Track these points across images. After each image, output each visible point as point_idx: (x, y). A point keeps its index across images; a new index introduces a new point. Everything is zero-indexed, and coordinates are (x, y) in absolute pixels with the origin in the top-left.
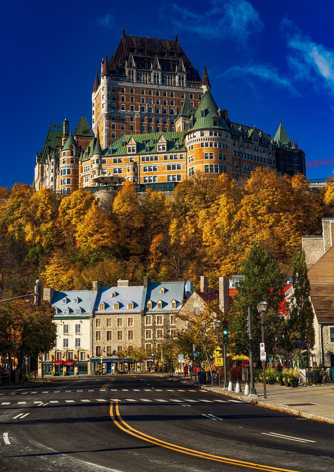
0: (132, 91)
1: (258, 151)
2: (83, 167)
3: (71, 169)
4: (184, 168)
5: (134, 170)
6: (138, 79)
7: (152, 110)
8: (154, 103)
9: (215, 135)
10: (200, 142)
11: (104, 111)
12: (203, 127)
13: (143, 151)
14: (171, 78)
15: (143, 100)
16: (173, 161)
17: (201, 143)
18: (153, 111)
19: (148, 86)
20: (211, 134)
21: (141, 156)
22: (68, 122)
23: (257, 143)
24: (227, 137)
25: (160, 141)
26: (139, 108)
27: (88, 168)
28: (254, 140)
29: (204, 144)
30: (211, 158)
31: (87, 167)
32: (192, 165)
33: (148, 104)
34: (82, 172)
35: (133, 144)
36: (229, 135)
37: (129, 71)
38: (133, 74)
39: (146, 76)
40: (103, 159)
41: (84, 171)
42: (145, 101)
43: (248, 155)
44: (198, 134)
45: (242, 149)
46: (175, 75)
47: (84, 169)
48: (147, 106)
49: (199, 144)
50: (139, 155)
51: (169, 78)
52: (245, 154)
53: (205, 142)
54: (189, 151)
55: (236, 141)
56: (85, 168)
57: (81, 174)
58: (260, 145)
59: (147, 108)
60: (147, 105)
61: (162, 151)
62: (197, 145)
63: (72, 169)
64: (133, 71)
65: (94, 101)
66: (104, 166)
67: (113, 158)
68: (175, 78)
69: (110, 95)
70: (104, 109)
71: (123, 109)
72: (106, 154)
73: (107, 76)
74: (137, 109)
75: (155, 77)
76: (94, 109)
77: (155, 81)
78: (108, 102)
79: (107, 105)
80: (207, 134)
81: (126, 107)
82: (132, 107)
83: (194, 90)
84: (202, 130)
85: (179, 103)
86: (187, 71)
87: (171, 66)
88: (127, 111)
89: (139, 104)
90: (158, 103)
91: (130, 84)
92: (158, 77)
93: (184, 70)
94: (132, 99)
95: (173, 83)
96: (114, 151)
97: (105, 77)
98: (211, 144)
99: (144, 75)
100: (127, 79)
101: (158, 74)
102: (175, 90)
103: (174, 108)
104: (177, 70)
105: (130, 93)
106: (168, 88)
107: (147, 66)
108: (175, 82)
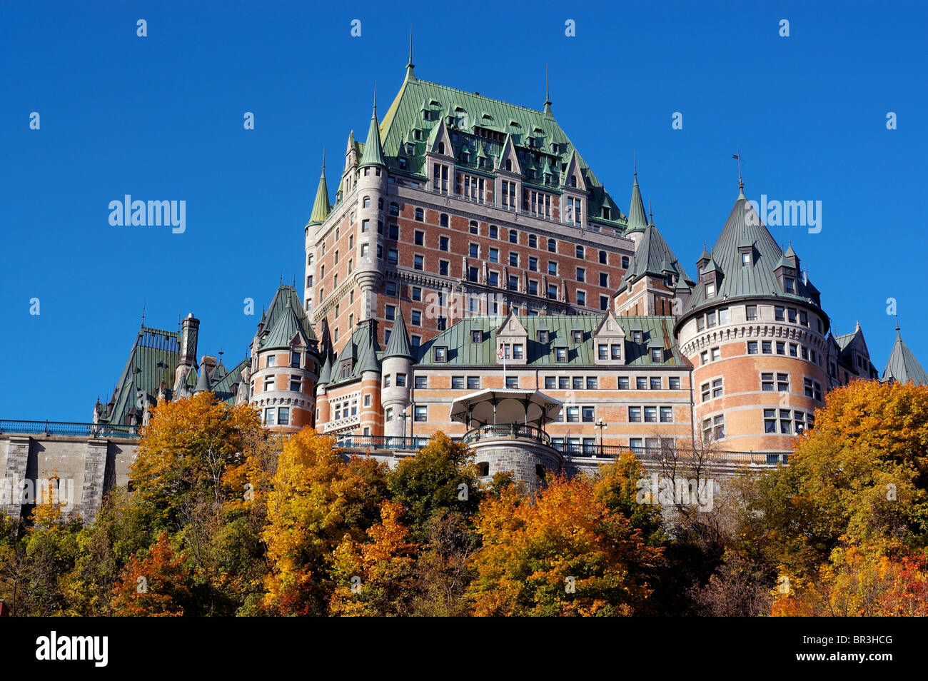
0: (444, 220)
2: (333, 405)
3: (292, 407)
4: (683, 418)
6: (458, 189)
7: (499, 280)
8: (503, 261)
9: (792, 320)
10: (746, 339)
11: (365, 264)
12: (753, 293)
13: (544, 360)
14: (548, 203)
15: (474, 247)
16: (646, 395)
17: (749, 343)
18: (501, 282)
19: (489, 213)
20: (779, 317)
21: (542, 374)
22: (198, 322)
26: (464, 269)
27: (342, 408)
29: (759, 344)
30: (782, 387)
31: (346, 404)
32: (716, 409)
33: (489, 261)
34: (327, 419)
35: (515, 335)
37: (437, 167)
38: (445, 177)
39: (481, 187)
40: (417, 373)
41: (333, 417)
42: (479, 252)
44: (737, 312)
46: (558, 194)
47: (333, 411)
48: (484, 268)
49: (741, 345)
50: (538, 369)
51: (541, 202)
53: (760, 338)
54: (698, 367)
56: (338, 407)
57: (326, 425)
59: (484, 273)
60: (484, 263)
61: (609, 361)
62: (734, 345)
63: (294, 410)
64: (445, 169)
65: (311, 250)
66: (419, 396)
67: (450, 373)
68: (556, 203)
69: (384, 221)
70: (368, 259)
71: (418, 267)
72: (427, 359)
73: (379, 167)
74: (457, 272)
75: (505, 192)
76: (309, 271)
77: (505, 204)
78: (379, 239)
79: (376, 249)
80: (766, 314)
81: (427, 262)
82: (444, 265)
83: (609, 241)
84: (751, 302)
85: (571, 270)
86: (588, 189)
87: (546, 170)
88: (431, 273)
89: (464, 259)
90: (514, 263)
91: (440, 201)
92: (513, 194)
93: (580, 184)
94: (444, 241)
95: (551, 213)
96: (452, 354)
97: (373, 170)
98: (780, 345)
99: (474, 182)
100: (428, 187)
101: (513, 185)
102: (560, 232)
103: (559, 281)
104: (562, 182)
105: (439, 226)
106: (539, 225)
107: (482, 159)
108: (556, 213)
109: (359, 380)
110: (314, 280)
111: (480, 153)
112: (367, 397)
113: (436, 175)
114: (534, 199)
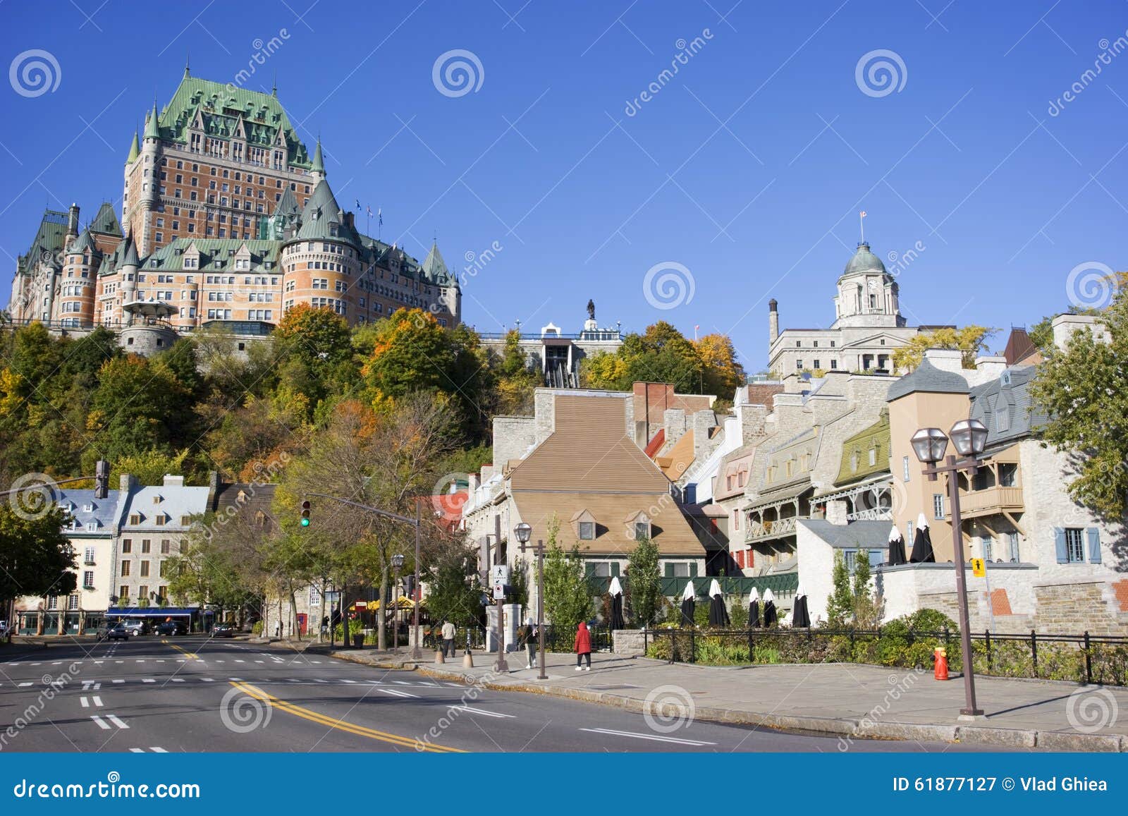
0: (195, 168)
1: (397, 282)
2: (105, 285)
3: (82, 286)
4: (277, 300)
5: (193, 297)
6: (206, 149)
8: (231, 191)
9: (333, 250)
10: (307, 260)
11: (146, 195)
12: (313, 237)
13: (209, 267)
14: (262, 155)
15: (213, 183)
16: (259, 288)
17: (309, 263)
18: (228, 203)
19: (223, 163)
20: (325, 249)
21: (206, 275)
22: (79, 209)
23: (397, 271)
24: (351, 256)
25: (239, 253)
26: (206, 197)
27: (112, 287)
28: (393, 265)
29: (313, 264)
30: (324, 286)
31: (110, 286)
32: (292, 296)
33: (222, 191)
34: (101, 293)
35: (193, 254)
36: (354, 253)
37: (193, 135)
38: (198, 141)
39: (221, 147)
40: (140, 273)
41: (104, 292)
42: (216, 186)
43: (382, 287)
44: (304, 246)
45: (372, 277)
46: (269, 149)
47: (105, 289)
48: (219, 195)
49: (305, 264)
50: (203, 272)
51: (258, 154)
52: (377, 286)
53: (315, 261)
54: (287, 273)
55: (365, 265)
56: (107, 287)
57: (100, 296)
58: (401, 274)
59: (219, 199)
60: (219, 193)
61: (241, 269)
62: (301, 264)
63: (84, 288)
64: (199, 136)
65: (127, 179)
66: (141, 286)
67: (157, 274)
68: (268, 155)
69: (157, 170)
70: (148, 192)
71: (178, 195)
72: (146, 266)
73: (155, 138)
74: (202, 198)
75: (235, 149)
76: (126, 191)
77: (235, 157)
78: (154, 181)
79: (151, 186)
80: (318, 248)
81: (183, 194)
82: (194, 194)
83: (298, 177)
84: (312, 241)
85: (273, 195)
86: (288, 145)
87: (263, 135)
88: (186, 199)
89: (206, 191)
90: (237, 192)
91: (193, 157)
92: (240, 150)
93: (284, 143)
94: (195, 180)
95: (264, 161)
96: (160, 262)
97: (152, 140)
98: (325, 264)
99: (217, 143)
100: (187, 148)
101: (241, 144)
102: (267, 173)
103: (264, 202)
104: (272, 142)
105: (192, 171)
106: (255, 169)
107: (222, 129)
108: (267, 161)
109: (116, 274)
110: (128, 197)
111: (221, 126)
113: (193, 140)
114: (254, 153)
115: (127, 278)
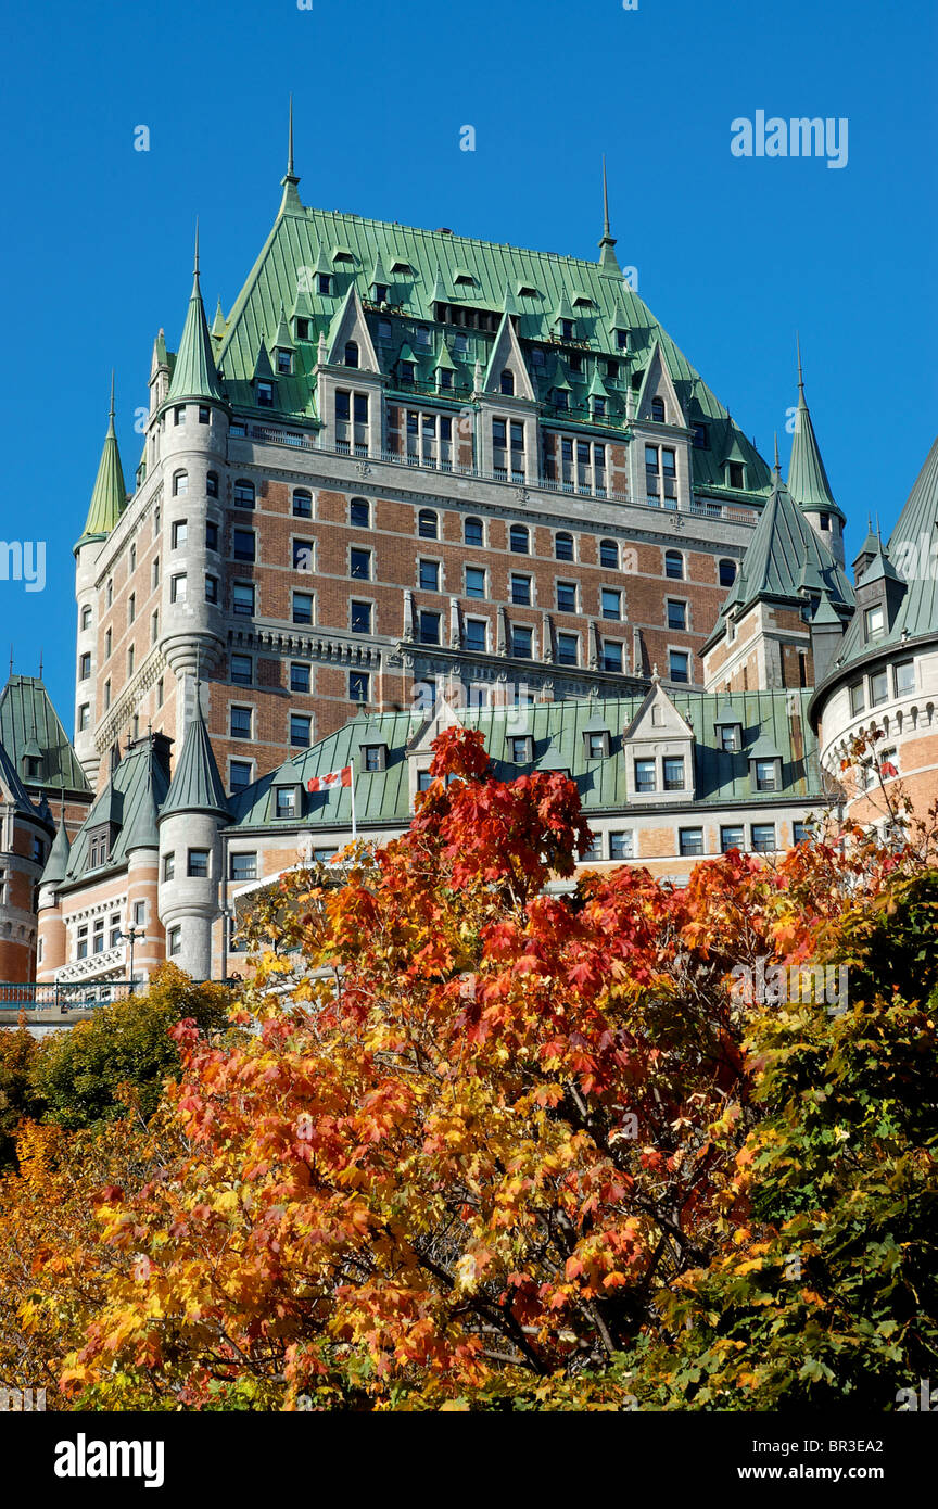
0: (360, 511)
2: (72, 929)
6: (391, 443)
7: (488, 636)
8: (497, 593)
11: (180, 618)
14: (600, 461)
15: (430, 568)
18: (493, 641)
19: (462, 490)
25: (644, 731)
26: (407, 617)
27: (105, 929)
31: (99, 925)
33: (463, 596)
34: (62, 960)
37: (342, 396)
38: (361, 416)
39: (446, 434)
42: (441, 577)
46: (622, 440)
47: (73, 942)
48: (454, 612)
51: (584, 458)
56: (83, 932)
57: (57, 972)
59: (454, 624)
60: (453, 602)
61: (658, 795)
62: (927, 742)
64: (361, 399)
67: (309, 842)
68: (619, 460)
69: (220, 522)
70: (186, 606)
71: (302, 617)
72: (258, 815)
73: (205, 405)
74: (390, 624)
75: (499, 442)
76: (83, 642)
77: (499, 468)
78: (209, 561)
79: (201, 583)
81: (322, 608)
82: (361, 610)
83: (741, 536)
85: (653, 605)
86: (691, 424)
87: (595, 387)
88: (332, 630)
89: (406, 594)
90: (521, 597)
91: (348, 471)
92: (518, 445)
93: (675, 415)
94: (360, 558)
95: (608, 483)
96: (312, 800)
97: (191, 412)
99: (429, 424)
100: (323, 440)
101: (517, 425)
102: (625, 523)
103: (625, 631)
104: (631, 413)
105: (348, 524)
106: (578, 509)
107: (446, 372)
108: (620, 482)
109: (123, 870)
110: (93, 662)
111: (442, 360)
112: (138, 905)
113: (341, 412)
114: (568, 455)
115: (180, 864)
